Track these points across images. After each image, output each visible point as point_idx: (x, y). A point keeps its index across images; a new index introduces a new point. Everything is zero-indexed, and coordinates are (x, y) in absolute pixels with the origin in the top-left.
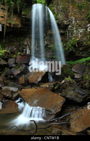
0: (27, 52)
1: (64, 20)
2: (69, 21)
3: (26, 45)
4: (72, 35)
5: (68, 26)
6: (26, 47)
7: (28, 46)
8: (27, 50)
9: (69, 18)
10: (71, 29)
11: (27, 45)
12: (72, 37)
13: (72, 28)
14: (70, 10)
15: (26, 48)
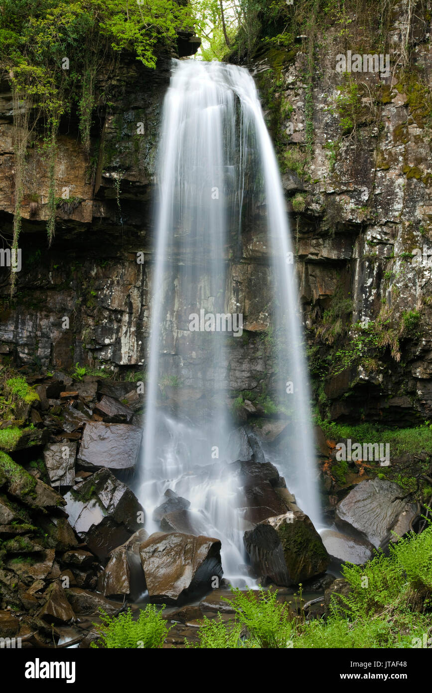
0: (124, 350)
1: (343, 193)
2: (373, 202)
3: (116, 311)
4: (378, 287)
5: (364, 232)
6: (119, 321)
7: (130, 313)
8: (124, 340)
9: (371, 184)
10: (376, 250)
11: (122, 312)
12: (378, 295)
13: (382, 243)
14: (390, 126)
15: (118, 330)
